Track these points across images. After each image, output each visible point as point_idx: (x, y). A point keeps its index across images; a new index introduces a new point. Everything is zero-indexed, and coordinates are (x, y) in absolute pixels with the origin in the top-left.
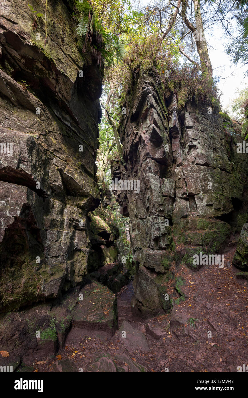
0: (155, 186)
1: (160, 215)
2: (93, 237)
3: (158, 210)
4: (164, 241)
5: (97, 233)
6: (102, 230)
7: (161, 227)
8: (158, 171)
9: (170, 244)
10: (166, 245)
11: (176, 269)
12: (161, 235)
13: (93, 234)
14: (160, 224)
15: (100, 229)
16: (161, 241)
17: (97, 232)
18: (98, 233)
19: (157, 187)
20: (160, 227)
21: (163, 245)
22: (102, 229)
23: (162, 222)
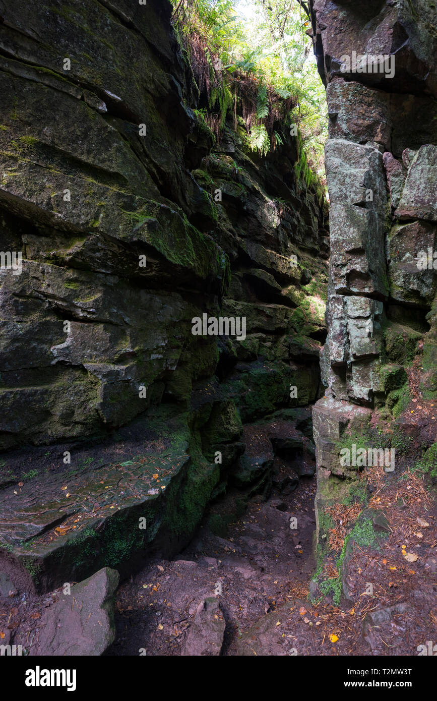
0: (343, 183)
1: (355, 290)
2: (294, 339)
3: (344, 272)
4: (365, 378)
5: (308, 333)
6: (322, 328)
7: (354, 332)
8: (376, 123)
9: (388, 392)
10: (371, 393)
11: (383, 481)
12: (352, 359)
13: (296, 334)
14: (351, 322)
15: (317, 324)
16: (355, 379)
17: (307, 331)
18: (311, 333)
19: (352, 186)
20: (348, 334)
21: (360, 390)
22: (320, 326)
23: (357, 314)
